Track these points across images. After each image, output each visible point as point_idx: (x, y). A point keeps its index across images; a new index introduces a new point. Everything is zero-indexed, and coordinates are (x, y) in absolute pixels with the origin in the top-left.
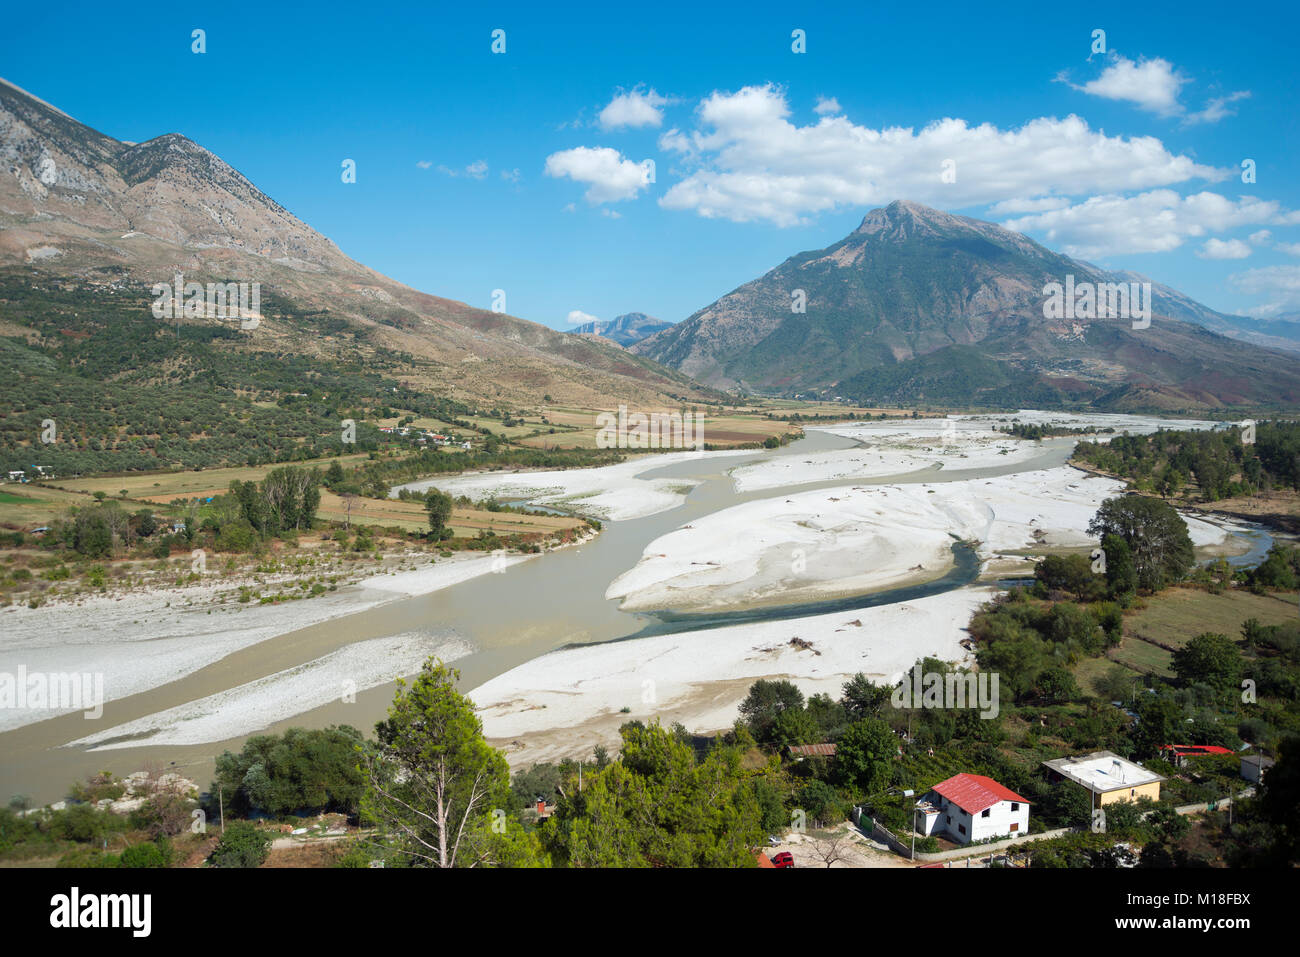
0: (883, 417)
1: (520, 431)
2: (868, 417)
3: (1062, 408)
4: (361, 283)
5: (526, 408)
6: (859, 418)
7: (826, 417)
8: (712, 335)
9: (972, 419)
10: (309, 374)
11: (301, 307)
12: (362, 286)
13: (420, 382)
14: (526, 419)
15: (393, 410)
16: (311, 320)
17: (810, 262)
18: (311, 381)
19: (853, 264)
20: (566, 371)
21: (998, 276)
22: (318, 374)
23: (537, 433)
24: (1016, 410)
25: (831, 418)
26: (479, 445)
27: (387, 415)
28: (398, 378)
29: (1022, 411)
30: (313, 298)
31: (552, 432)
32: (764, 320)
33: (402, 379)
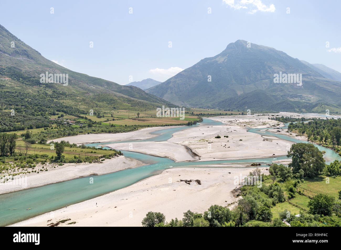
0: (232, 114)
1: (102, 119)
2: (226, 114)
3: (295, 112)
4: (49, 67)
5: (106, 111)
6: (223, 115)
7: (212, 114)
8: (175, 86)
9: (263, 115)
10: (26, 100)
11: (26, 75)
12: (50, 68)
13: (67, 102)
14: (105, 115)
15: (57, 113)
16: (29, 80)
17: (209, 61)
18: (27, 102)
19: (223, 62)
20: (121, 99)
21: (273, 66)
22: (30, 99)
23: (108, 120)
24: (278, 112)
25: (214, 115)
26: (87, 124)
27: (54, 114)
28: (60, 101)
29: (281, 112)
30: (31, 72)
31: (114, 120)
32: (192, 82)
33: (61, 101)
